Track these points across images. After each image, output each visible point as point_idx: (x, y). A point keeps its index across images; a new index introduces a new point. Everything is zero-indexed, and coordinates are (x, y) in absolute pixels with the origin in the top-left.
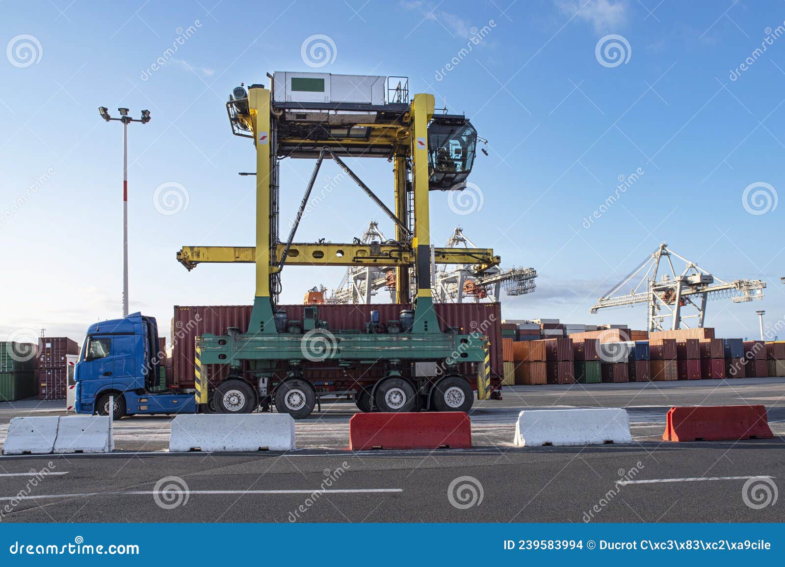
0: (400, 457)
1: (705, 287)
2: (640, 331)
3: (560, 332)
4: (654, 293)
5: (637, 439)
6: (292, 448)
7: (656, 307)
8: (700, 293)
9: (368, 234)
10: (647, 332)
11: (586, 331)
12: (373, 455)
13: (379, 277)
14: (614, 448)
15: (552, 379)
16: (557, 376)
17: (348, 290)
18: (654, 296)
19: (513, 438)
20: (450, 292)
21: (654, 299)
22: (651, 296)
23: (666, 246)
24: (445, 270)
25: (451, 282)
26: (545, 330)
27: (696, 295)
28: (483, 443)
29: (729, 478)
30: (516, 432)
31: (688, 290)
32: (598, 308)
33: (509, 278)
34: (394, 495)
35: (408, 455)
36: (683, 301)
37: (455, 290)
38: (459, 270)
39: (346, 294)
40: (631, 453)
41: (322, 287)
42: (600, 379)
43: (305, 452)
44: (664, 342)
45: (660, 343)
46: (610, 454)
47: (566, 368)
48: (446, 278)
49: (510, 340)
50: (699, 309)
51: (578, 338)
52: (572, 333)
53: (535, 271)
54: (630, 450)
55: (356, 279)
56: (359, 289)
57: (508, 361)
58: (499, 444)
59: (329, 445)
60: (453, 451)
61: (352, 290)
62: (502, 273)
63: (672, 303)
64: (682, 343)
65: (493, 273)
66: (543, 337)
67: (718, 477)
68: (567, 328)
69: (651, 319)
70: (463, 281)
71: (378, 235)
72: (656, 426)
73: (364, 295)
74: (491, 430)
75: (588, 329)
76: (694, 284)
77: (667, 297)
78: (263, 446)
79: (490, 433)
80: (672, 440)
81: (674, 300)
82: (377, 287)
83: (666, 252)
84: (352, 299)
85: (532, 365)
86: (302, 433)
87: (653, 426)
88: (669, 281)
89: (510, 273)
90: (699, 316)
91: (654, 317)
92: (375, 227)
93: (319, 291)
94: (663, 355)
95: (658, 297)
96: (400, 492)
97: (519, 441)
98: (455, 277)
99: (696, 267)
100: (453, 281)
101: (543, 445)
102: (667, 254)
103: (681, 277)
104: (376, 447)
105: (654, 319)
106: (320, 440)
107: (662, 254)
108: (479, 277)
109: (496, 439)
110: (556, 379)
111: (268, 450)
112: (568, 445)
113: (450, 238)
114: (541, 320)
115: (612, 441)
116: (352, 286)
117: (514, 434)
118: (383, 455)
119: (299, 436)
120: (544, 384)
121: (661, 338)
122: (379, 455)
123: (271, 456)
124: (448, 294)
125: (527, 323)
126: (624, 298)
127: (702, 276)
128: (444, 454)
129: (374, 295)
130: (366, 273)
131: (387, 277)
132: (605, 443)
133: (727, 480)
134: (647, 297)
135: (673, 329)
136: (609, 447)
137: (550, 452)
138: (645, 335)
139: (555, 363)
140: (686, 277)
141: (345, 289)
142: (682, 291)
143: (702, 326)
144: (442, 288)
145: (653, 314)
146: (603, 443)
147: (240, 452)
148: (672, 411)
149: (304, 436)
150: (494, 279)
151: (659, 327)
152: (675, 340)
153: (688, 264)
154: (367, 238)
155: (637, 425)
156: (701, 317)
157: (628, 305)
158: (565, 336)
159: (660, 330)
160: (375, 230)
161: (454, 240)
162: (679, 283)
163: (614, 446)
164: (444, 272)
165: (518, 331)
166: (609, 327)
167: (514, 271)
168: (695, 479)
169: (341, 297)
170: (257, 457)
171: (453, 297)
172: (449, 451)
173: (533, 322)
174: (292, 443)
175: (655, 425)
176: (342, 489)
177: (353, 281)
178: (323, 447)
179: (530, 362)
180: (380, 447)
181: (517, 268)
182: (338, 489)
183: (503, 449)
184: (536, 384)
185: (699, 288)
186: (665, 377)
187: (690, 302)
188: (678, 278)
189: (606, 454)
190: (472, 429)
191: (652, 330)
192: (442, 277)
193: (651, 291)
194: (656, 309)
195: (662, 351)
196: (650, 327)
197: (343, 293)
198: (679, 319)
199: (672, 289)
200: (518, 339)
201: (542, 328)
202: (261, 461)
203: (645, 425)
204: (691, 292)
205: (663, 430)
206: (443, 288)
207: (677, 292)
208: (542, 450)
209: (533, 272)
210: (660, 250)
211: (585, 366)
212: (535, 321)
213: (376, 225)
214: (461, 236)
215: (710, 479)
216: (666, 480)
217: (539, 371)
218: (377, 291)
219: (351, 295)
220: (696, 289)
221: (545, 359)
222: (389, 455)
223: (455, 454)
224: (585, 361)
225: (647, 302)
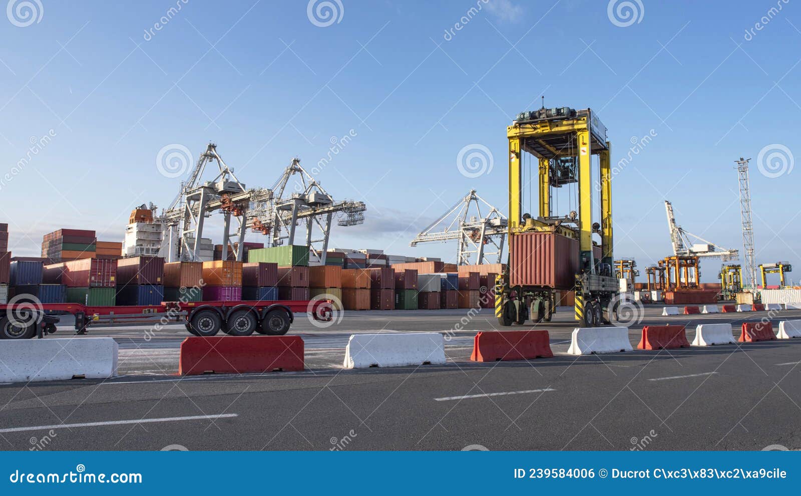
0: (233, 381)
1: (503, 229)
2: (451, 264)
3: (383, 262)
4: (463, 231)
5: (451, 360)
6: (113, 374)
7: (464, 243)
8: (500, 234)
9: (206, 155)
10: (457, 265)
11: (406, 262)
12: (204, 380)
13: (214, 199)
14: (431, 368)
15: (375, 305)
16: (380, 302)
17: (180, 210)
18: (463, 234)
19: (343, 361)
20: (284, 219)
21: (464, 237)
22: (461, 234)
23: (475, 192)
24: (280, 197)
25: (286, 210)
26: (370, 260)
27: (497, 235)
28: (315, 366)
29: (522, 392)
30: (346, 354)
31: (490, 231)
32: (417, 242)
33: (341, 210)
34: (229, 420)
35: (241, 378)
36: (486, 239)
37: (289, 217)
38: (295, 199)
39: (178, 214)
40: (446, 373)
41: (152, 204)
42: (416, 306)
43: (129, 378)
44: (470, 275)
45: (467, 276)
46: (429, 374)
47: (387, 295)
48: (281, 205)
49: (339, 267)
50: (498, 247)
51: (399, 268)
52: (395, 263)
53: (365, 205)
54: (445, 370)
55: (189, 199)
56: (192, 210)
57: (336, 288)
58: (329, 366)
59: (155, 371)
60: (286, 374)
61: (185, 210)
62: (334, 204)
63: (477, 242)
64: (484, 276)
65: (326, 204)
66: (367, 265)
67: (514, 391)
68: (390, 259)
69: (460, 255)
70: (297, 209)
71: (216, 157)
72: (465, 349)
73: (196, 216)
74: (321, 353)
75: (408, 260)
76: (495, 226)
77: (473, 236)
78: (78, 373)
79: (321, 356)
80: (478, 360)
81: (479, 239)
82: (211, 209)
83: (474, 197)
84: (184, 219)
85: (358, 292)
86: (124, 358)
87: (462, 349)
88: (476, 223)
89: (342, 205)
90: (498, 253)
91: (462, 252)
92: (213, 150)
93: (148, 209)
94: (469, 286)
95: (466, 236)
96: (235, 417)
97: (348, 363)
98: (290, 205)
99: (498, 212)
100: (288, 208)
101: (371, 367)
102: (476, 199)
103: (486, 219)
104: (207, 371)
105: (462, 254)
106: (145, 366)
107: (471, 199)
108: (313, 207)
109: (327, 361)
110: (378, 305)
111: (84, 378)
112: (392, 366)
113: (287, 167)
114: (367, 250)
115: (429, 362)
116: (185, 206)
117: (344, 356)
118: (215, 380)
119: (121, 362)
120: (368, 310)
121: (468, 271)
122: (211, 380)
123: (88, 384)
124: (282, 220)
125: (355, 252)
126: (440, 235)
127: (501, 220)
128: (277, 378)
129: (208, 217)
130: (200, 194)
131: (222, 200)
132: (423, 364)
133: (521, 394)
134: (458, 235)
135: (477, 264)
136: (427, 367)
137: (377, 373)
138: (454, 268)
139: (378, 290)
140: (489, 220)
141: (177, 208)
142: (486, 231)
143: (500, 262)
144: (276, 215)
145: (462, 251)
146: (422, 364)
147: (48, 381)
148: (479, 335)
149: (126, 362)
150: (326, 209)
151: (466, 261)
152: (479, 273)
153: (492, 209)
154: (204, 159)
155: (450, 347)
156: (499, 254)
157: (442, 241)
158: (388, 266)
159: (467, 264)
160: (214, 152)
161: (291, 169)
162: (483, 224)
163: (431, 367)
164: (280, 199)
165: (346, 260)
166: (425, 259)
167: (345, 203)
168: (497, 394)
169: (172, 217)
170: (70, 387)
171: (287, 224)
172: (282, 374)
173: (360, 252)
174: (113, 369)
175: (464, 347)
176: (172, 417)
177: (186, 201)
178: (148, 373)
179: (356, 289)
180: (212, 371)
181: (348, 201)
182: (168, 417)
183: (334, 372)
184: (361, 310)
185: (499, 230)
186: (470, 305)
187: (492, 241)
188: (483, 220)
189: (424, 374)
190: (305, 352)
191: (461, 264)
192: (277, 204)
193: (462, 230)
194: (465, 246)
195: (468, 283)
196: (459, 261)
197: (175, 213)
198: (482, 255)
199: (478, 230)
200: (345, 267)
201: (368, 258)
202: (75, 390)
203: (455, 347)
204: (493, 233)
205: (471, 352)
206: (278, 215)
207: (482, 232)
208: (369, 371)
209: (363, 205)
210: (470, 195)
211: (404, 293)
212: (361, 251)
213: (214, 147)
214: (298, 166)
215: (509, 394)
216: (475, 396)
217: (363, 297)
218: (211, 213)
219: (183, 215)
220: (496, 230)
221: (369, 287)
222: (222, 380)
223: (288, 377)
224: (404, 289)
225: (457, 239)
